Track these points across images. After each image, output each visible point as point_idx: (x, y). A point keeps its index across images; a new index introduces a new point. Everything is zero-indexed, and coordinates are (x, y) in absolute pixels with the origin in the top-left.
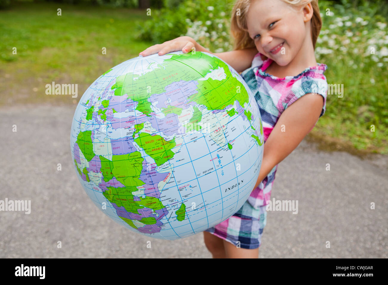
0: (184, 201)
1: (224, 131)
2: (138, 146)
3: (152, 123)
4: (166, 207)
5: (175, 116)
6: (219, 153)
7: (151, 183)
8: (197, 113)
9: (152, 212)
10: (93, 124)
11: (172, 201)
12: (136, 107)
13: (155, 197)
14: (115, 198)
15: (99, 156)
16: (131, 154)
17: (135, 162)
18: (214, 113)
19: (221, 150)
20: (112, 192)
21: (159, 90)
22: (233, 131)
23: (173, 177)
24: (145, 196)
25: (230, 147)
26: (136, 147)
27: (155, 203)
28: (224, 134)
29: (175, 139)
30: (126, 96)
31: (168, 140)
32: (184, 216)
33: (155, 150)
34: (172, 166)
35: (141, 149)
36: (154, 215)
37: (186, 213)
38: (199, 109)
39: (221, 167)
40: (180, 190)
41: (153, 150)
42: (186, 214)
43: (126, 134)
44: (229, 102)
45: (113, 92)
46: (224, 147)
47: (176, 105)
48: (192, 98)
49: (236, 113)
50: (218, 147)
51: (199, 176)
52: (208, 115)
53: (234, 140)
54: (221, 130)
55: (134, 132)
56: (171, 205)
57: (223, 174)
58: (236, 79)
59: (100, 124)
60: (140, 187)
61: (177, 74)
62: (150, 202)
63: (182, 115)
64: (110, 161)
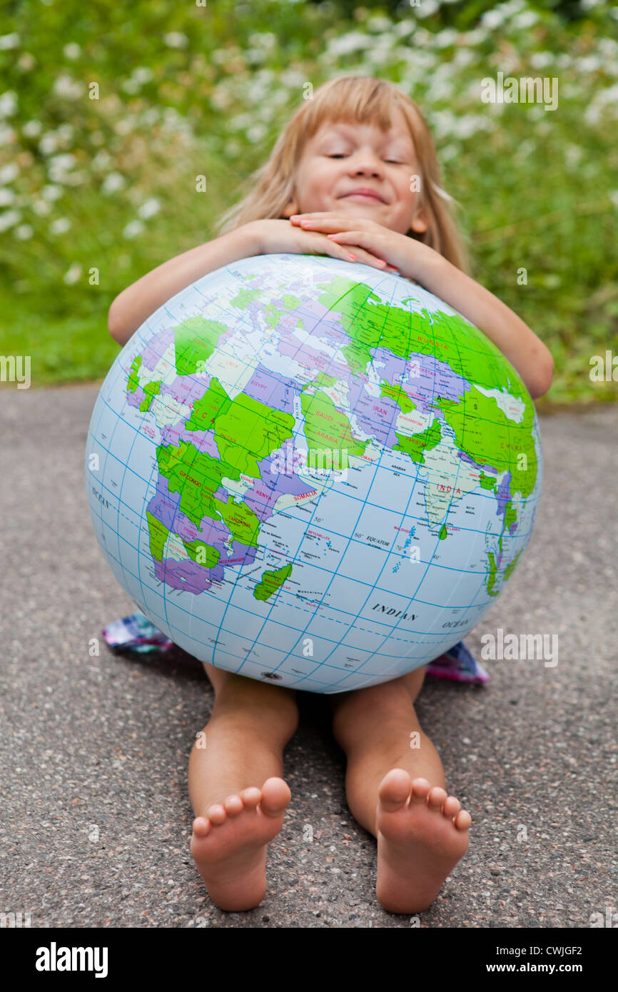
0: (299, 563)
1: (454, 500)
2: (299, 407)
3: (350, 390)
4: (260, 548)
5: (396, 408)
6: (418, 528)
7: (271, 485)
8: (434, 433)
9: (225, 540)
10: (240, 319)
11: (278, 545)
12: (342, 346)
13: (256, 515)
14: (177, 470)
15: (213, 378)
16: (278, 414)
17: (274, 431)
18: (460, 455)
19: (426, 525)
20: (181, 455)
21: (400, 349)
22: (467, 512)
23: (316, 503)
24: (241, 499)
25: (442, 534)
26: (295, 407)
27: (248, 526)
28: (449, 503)
29: (369, 443)
30: (339, 317)
31: (355, 437)
32: (271, 593)
33: (323, 435)
34: (329, 484)
35: (301, 417)
36: (225, 548)
37: (280, 588)
38: (441, 431)
39: (404, 555)
40: (308, 535)
41: (319, 433)
42: (277, 592)
43: (296, 375)
44: (496, 463)
45: (316, 294)
46: (434, 525)
47: (411, 394)
48: (444, 404)
49: (493, 490)
50: (425, 516)
51: (357, 539)
52: (449, 451)
53: (456, 529)
54: (451, 493)
55: (311, 381)
56: (270, 550)
57: (395, 571)
58: (533, 441)
59: (256, 326)
60: (247, 477)
61: (445, 347)
62: (240, 518)
63: (408, 416)
64: (227, 398)
